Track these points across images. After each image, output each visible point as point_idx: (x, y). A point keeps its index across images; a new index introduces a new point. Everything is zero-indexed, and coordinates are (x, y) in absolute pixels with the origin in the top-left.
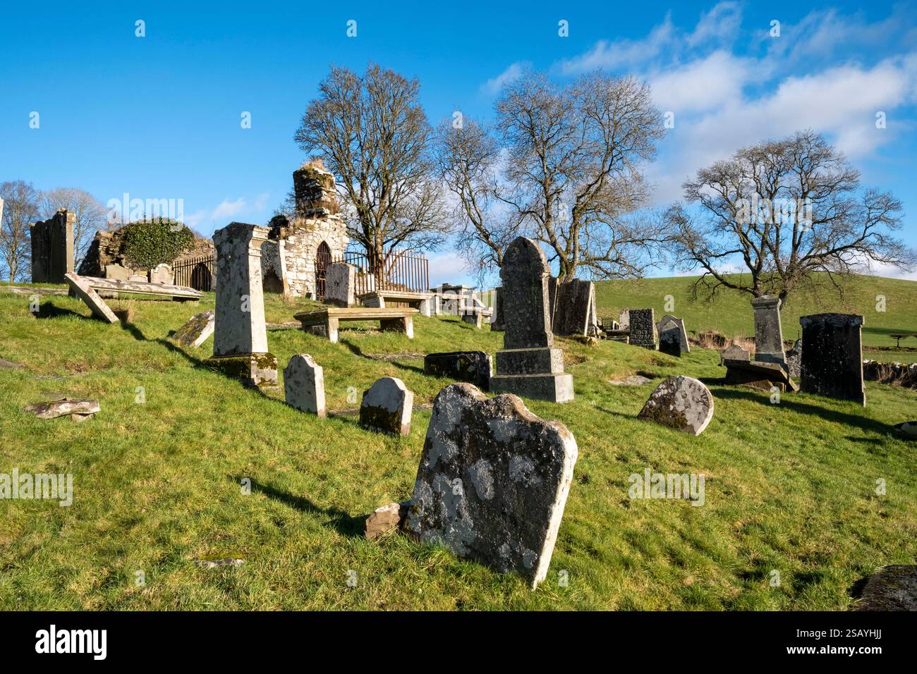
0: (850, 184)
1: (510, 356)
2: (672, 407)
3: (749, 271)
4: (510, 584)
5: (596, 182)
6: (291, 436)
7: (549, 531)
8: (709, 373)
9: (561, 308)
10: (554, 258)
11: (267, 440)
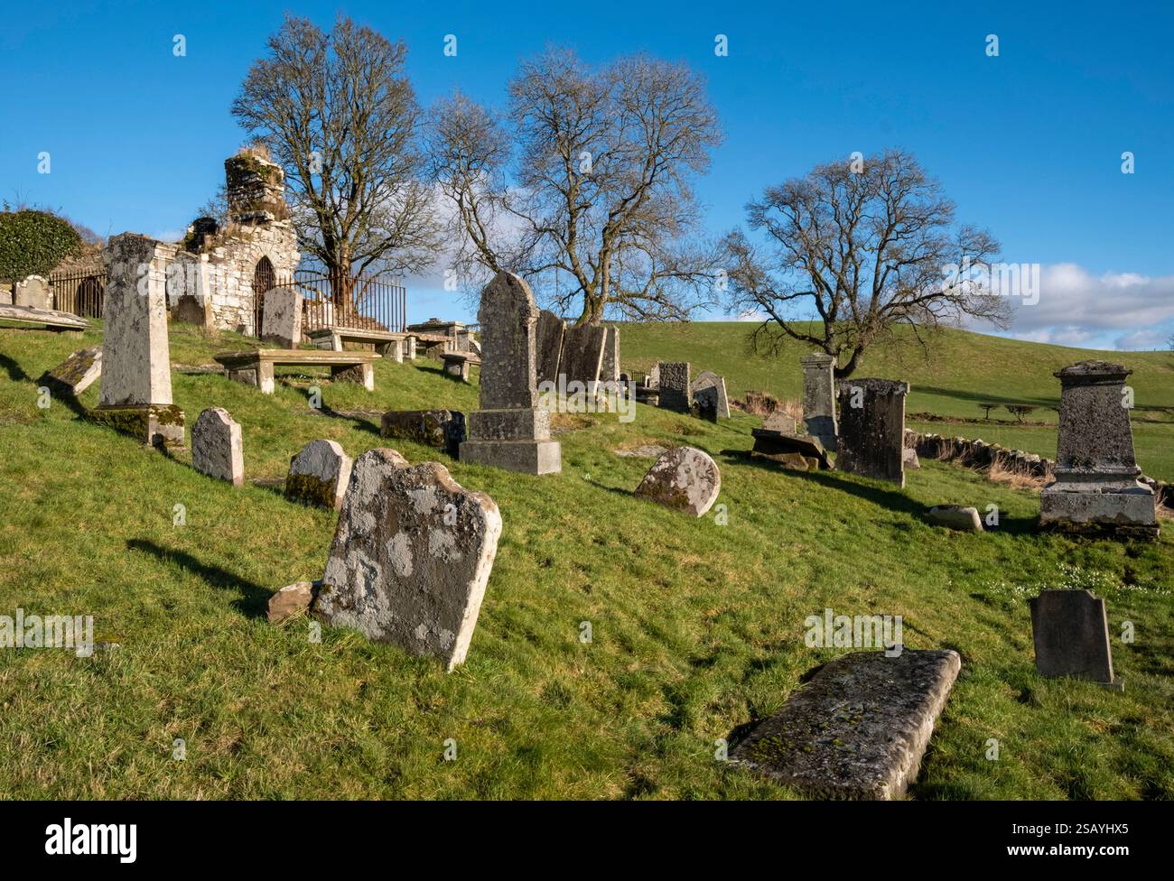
0: (943, 217)
1: (486, 418)
2: (672, 484)
3: (820, 319)
4: (424, 666)
5: (634, 196)
6: (195, 508)
7: (467, 610)
8: (741, 444)
9: (567, 358)
10: (578, 291)
11: (164, 512)
